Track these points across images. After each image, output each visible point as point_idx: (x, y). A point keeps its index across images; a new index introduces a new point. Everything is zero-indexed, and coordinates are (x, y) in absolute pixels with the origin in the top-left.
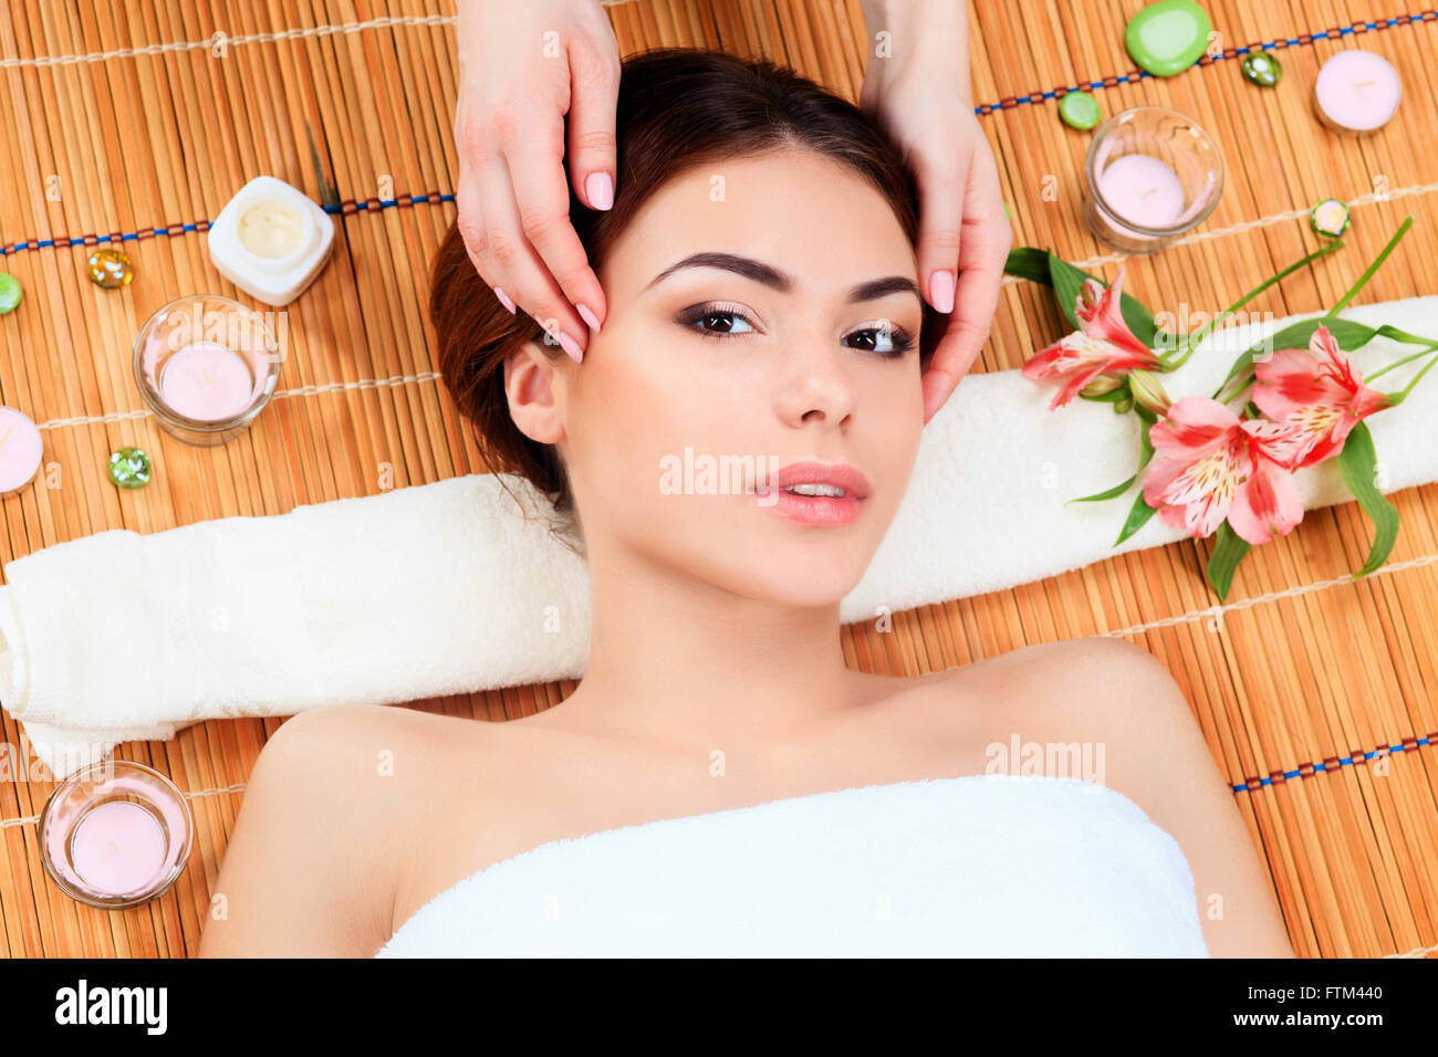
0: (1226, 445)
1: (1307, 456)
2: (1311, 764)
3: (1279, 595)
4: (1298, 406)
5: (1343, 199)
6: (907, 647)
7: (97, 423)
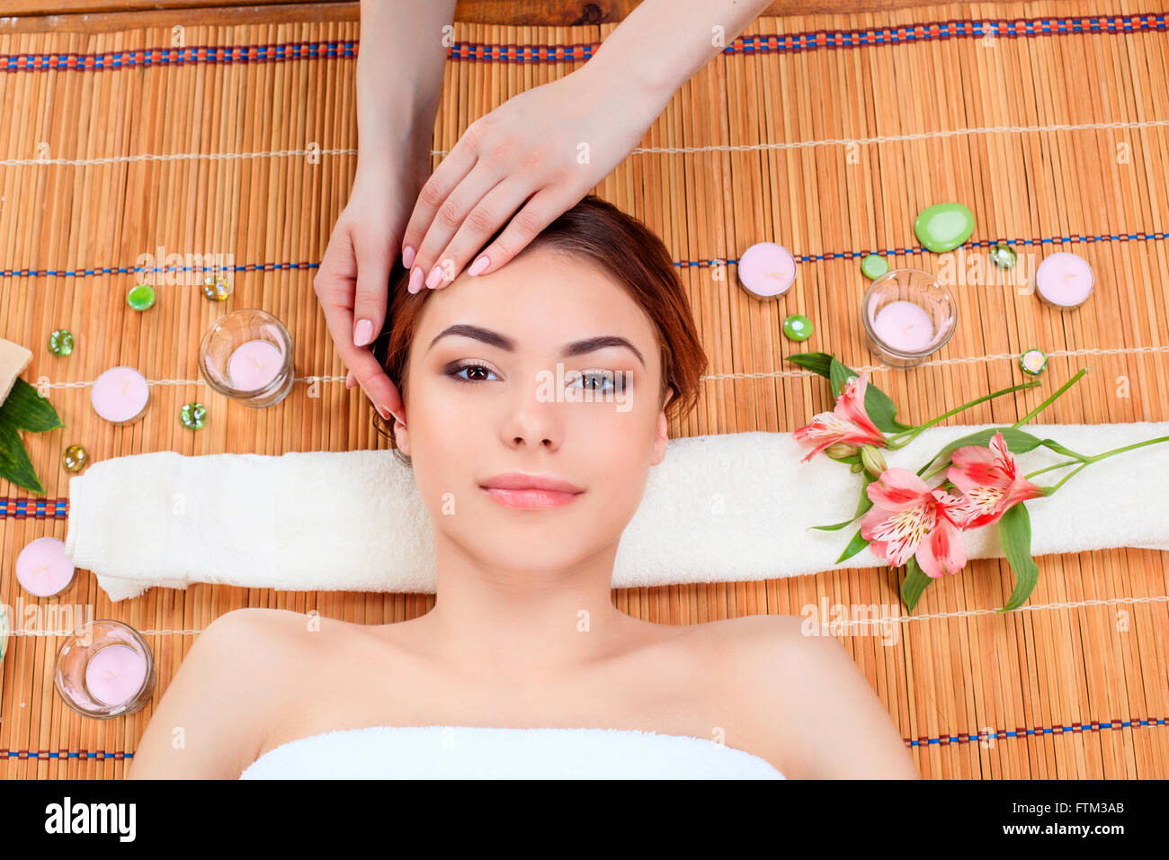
0: (923, 505)
1: (974, 521)
2: (948, 736)
3: (949, 615)
4: (977, 485)
5: (1045, 350)
6: (685, 611)
7: (191, 385)
